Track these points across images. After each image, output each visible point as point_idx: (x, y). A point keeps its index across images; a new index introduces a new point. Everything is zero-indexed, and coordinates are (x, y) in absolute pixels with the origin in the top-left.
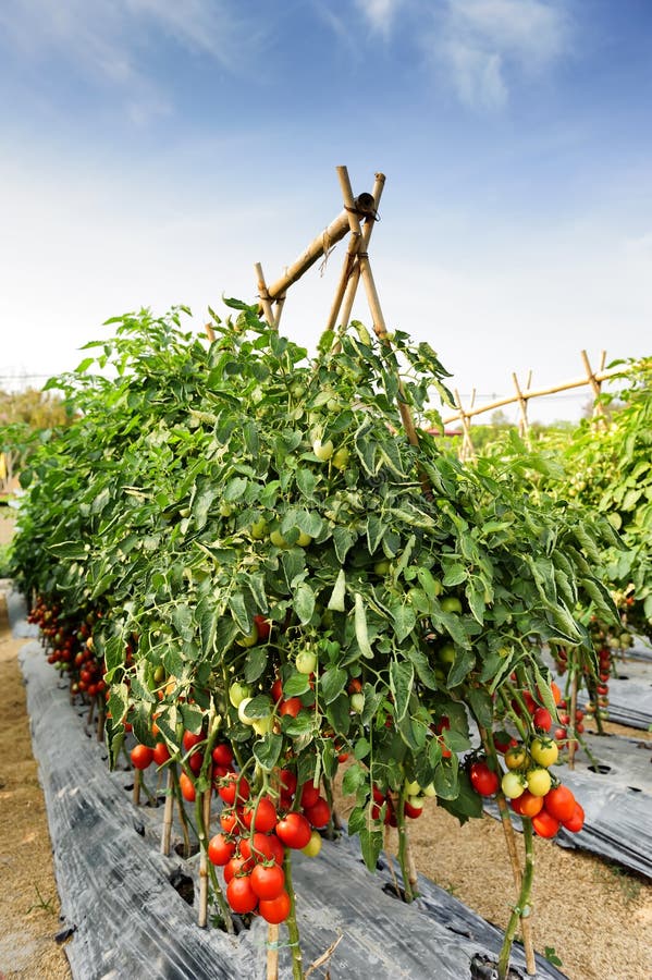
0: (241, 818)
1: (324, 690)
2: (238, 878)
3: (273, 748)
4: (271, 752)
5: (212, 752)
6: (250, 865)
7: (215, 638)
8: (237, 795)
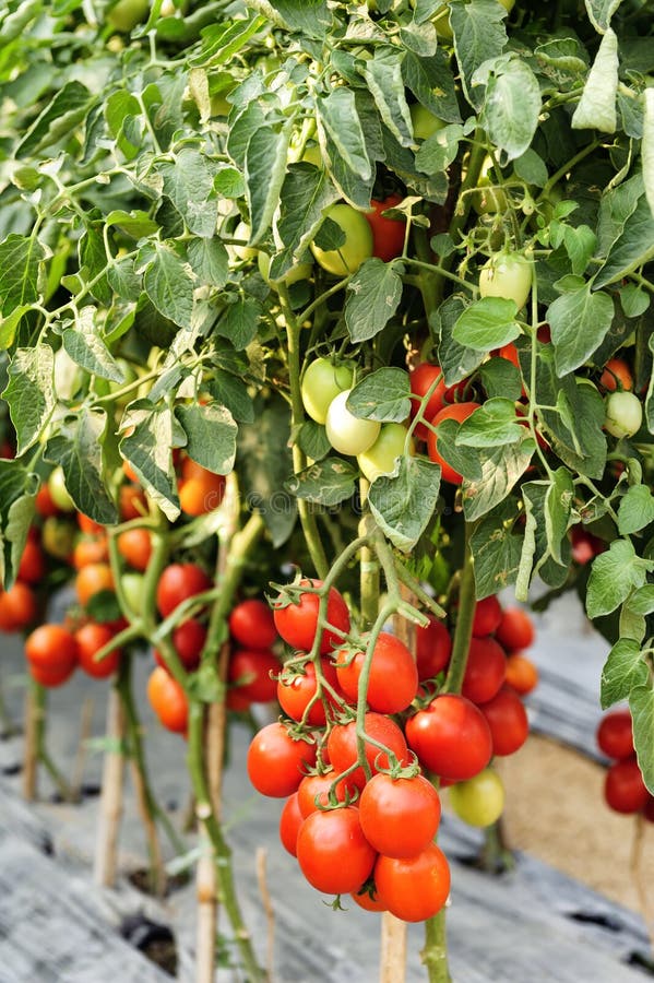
0: (331, 676)
1: (556, 340)
2: (326, 812)
3: (417, 495)
4: (412, 504)
5: (228, 617)
6: (355, 785)
7: (277, 215)
8: (323, 622)
